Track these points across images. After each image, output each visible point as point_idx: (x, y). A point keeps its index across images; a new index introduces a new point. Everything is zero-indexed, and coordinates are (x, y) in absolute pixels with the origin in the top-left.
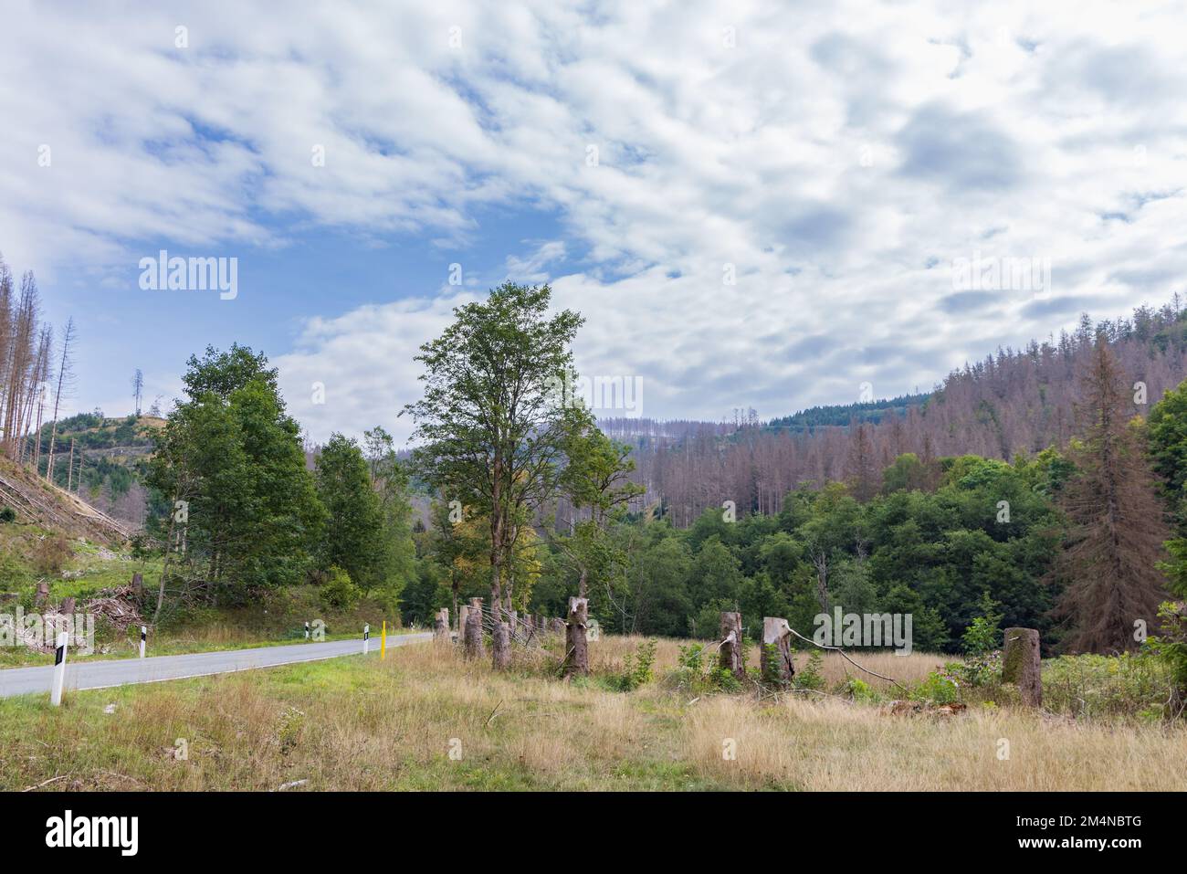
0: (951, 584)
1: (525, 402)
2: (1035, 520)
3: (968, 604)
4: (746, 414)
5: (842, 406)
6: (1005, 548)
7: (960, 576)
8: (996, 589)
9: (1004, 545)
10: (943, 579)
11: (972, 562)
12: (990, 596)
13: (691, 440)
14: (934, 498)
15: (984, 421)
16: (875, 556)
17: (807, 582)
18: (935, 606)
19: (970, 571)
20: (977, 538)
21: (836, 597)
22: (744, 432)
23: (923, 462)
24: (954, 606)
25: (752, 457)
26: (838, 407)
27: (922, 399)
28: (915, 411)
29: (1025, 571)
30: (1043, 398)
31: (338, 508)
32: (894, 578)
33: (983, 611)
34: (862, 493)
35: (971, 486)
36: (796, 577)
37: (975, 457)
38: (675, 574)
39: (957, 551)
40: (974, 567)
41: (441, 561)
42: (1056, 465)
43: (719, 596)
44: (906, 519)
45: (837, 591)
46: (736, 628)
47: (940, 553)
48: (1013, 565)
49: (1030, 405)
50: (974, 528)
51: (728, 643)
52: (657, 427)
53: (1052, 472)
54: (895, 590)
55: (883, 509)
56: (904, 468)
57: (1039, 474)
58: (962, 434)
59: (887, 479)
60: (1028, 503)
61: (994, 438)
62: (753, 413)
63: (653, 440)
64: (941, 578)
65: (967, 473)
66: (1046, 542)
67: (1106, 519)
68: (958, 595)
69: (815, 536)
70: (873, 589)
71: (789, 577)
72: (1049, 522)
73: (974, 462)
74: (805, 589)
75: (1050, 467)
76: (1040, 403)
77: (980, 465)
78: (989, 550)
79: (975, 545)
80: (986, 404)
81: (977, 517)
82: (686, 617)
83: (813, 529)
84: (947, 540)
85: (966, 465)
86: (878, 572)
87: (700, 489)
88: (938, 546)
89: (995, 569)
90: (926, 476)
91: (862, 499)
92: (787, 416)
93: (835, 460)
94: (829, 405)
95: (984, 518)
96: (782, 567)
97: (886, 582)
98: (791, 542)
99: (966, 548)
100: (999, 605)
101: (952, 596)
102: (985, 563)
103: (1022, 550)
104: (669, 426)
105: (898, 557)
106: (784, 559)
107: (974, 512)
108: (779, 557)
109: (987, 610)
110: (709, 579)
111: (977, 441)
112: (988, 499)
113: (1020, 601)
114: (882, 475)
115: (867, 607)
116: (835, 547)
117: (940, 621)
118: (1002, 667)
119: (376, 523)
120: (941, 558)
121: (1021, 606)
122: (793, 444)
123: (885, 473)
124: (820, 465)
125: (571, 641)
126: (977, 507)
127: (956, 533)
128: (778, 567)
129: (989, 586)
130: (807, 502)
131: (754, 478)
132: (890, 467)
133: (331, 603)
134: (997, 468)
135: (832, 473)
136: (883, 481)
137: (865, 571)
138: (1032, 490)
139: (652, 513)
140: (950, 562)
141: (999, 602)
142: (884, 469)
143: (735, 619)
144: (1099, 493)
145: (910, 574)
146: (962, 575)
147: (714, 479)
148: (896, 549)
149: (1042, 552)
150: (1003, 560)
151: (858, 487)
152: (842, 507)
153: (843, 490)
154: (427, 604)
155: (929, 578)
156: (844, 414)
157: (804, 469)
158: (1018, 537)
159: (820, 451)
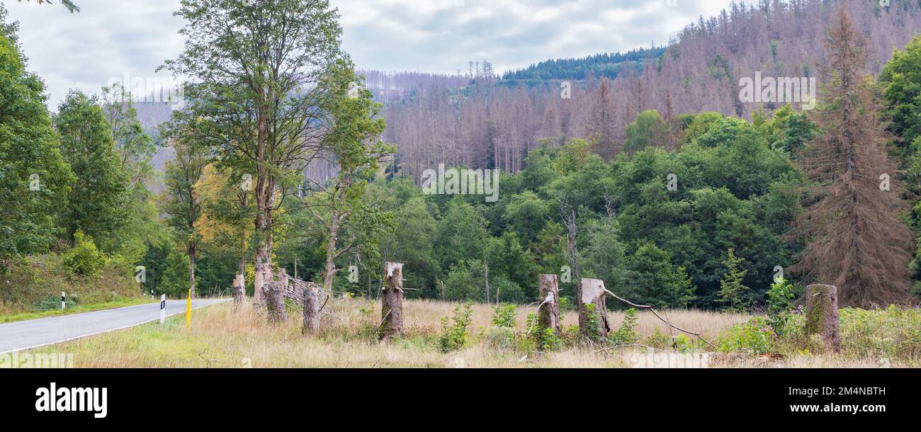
0: (696, 241)
1: (291, 61)
2: (775, 177)
3: (712, 261)
4: (481, 67)
5: (576, 59)
6: (746, 205)
7: (705, 234)
8: (739, 244)
9: (746, 202)
10: (688, 237)
11: (715, 220)
12: (734, 252)
13: (424, 93)
14: (679, 156)
15: (718, 77)
16: (622, 215)
17: (557, 242)
18: (681, 264)
19: (714, 228)
20: (721, 196)
21: (585, 256)
22: (479, 86)
23: (665, 118)
24: (699, 263)
25: (488, 114)
26: (572, 61)
27: (658, 53)
28: (650, 66)
29: (766, 228)
30: (774, 54)
31: (79, 169)
32: (641, 236)
33: (727, 268)
34: (605, 149)
35: (712, 144)
36: (545, 237)
37: (713, 114)
38: (423, 236)
39: (701, 209)
40: (718, 225)
41: (176, 223)
42: (793, 123)
43: (467, 257)
44: (652, 177)
45: (586, 250)
46: (553, 289)
47: (685, 210)
48: (755, 223)
49: (761, 61)
50: (718, 186)
51: (546, 304)
52: (386, 80)
53: (789, 130)
54: (643, 249)
55: (630, 168)
56: (646, 125)
57: (776, 131)
58: (697, 90)
59: (630, 136)
60: (768, 161)
61: (728, 94)
62: (488, 66)
63: (382, 93)
64: (686, 236)
65: (707, 130)
66: (785, 200)
67: (846, 177)
68: (702, 252)
69: (562, 194)
70: (622, 248)
71: (538, 237)
72: (789, 179)
73: (713, 119)
74: (554, 249)
75: (787, 124)
76: (772, 59)
77: (719, 122)
78: (732, 208)
79: (718, 203)
80: (720, 59)
81: (719, 175)
82: (433, 279)
83: (559, 188)
84: (692, 197)
85: (705, 122)
86: (625, 230)
87: (435, 146)
88: (684, 204)
89: (738, 226)
90: (667, 133)
91: (606, 156)
92: (521, 69)
93: (572, 116)
94: (563, 58)
95: (727, 176)
96: (528, 226)
97: (633, 241)
98: (538, 200)
99: (711, 205)
100: (742, 262)
101: (697, 254)
102: (728, 221)
103: (762, 207)
104: (399, 79)
105: (645, 216)
106: (530, 219)
107: (717, 169)
108: (524, 216)
109: (730, 266)
110: (456, 240)
111: (711, 97)
112: (730, 157)
113: (762, 258)
114: (624, 132)
115: (615, 266)
116: (581, 206)
117: (686, 279)
118: (806, 319)
119: (120, 186)
120: (685, 215)
121: (763, 263)
122: (529, 100)
123: (628, 131)
124: (557, 121)
125: (387, 305)
126: (720, 165)
127: (700, 191)
128: (524, 226)
129: (732, 243)
130: (549, 159)
131: (490, 134)
132: (631, 124)
133: (76, 272)
134: (735, 125)
135: (570, 129)
136: (625, 138)
137: (614, 230)
138: (770, 148)
139: (384, 170)
140: (694, 219)
141: (743, 259)
142: (627, 127)
143: (552, 281)
144: (839, 151)
145: (656, 232)
146: (706, 232)
147: (450, 135)
148: (643, 207)
149: (783, 209)
150: (746, 218)
151: (599, 145)
152: (588, 165)
153: (585, 147)
154: (156, 270)
155: (675, 236)
156: (579, 68)
157: (541, 124)
158: (759, 194)
159: (557, 106)
